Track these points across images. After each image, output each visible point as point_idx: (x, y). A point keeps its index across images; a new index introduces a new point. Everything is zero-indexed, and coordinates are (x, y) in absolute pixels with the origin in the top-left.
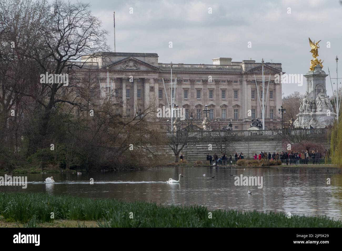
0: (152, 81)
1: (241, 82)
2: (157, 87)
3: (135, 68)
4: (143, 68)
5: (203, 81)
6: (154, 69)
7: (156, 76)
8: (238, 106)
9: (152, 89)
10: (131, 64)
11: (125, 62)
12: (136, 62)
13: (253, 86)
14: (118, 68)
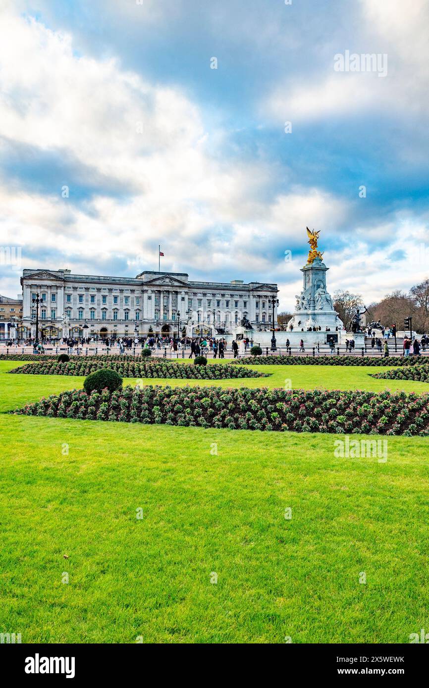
0: (183, 293)
1: (249, 296)
2: (186, 297)
3: (170, 284)
4: (176, 284)
5: (222, 295)
6: (184, 285)
7: (186, 290)
8: (246, 313)
9: (183, 299)
10: (167, 280)
11: (163, 278)
12: (171, 279)
13: (258, 300)
14: (157, 283)
